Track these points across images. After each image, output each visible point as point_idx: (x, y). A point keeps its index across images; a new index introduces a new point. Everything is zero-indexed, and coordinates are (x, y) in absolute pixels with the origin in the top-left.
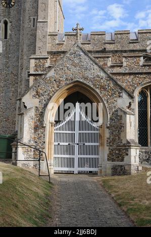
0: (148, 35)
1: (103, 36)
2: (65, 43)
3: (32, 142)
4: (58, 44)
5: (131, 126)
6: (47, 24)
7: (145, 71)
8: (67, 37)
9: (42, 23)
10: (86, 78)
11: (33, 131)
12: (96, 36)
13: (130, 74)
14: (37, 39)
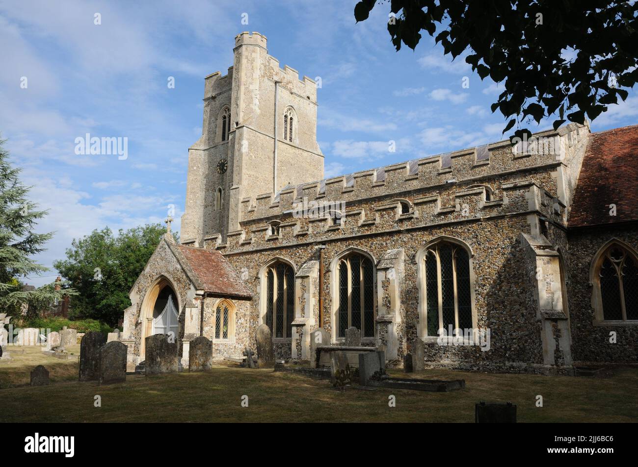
0: (335, 185)
1: (292, 194)
2: (256, 209)
3: (133, 338)
4: (249, 212)
5: (192, 319)
6: (239, 190)
7: (270, 247)
8: (258, 201)
9: (234, 190)
10: (168, 272)
11: (134, 327)
12: (285, 195)
13: (257, 252)
14: (230, 209)
